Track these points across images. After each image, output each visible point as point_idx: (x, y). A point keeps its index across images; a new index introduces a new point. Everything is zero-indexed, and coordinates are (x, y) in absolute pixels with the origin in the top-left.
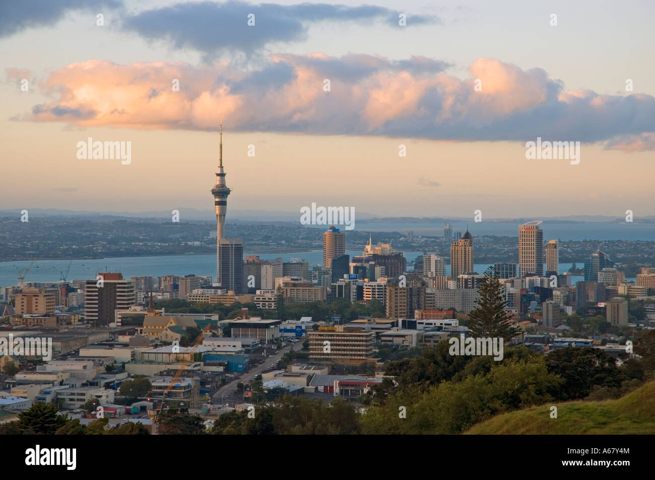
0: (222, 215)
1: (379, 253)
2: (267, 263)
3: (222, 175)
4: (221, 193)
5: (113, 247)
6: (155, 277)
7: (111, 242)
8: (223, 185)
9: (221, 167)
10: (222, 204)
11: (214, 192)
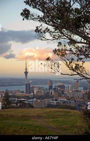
0: (26, 77)
1: (60, 85)
2: (35, 87)
3: (26, 69)
4: (26, 73)
5: (9, 84)
6: (13, 91)
7: (9, 83)
8: (26, 71)
9: (26, 67)
10: (26, 75)
11: (25, 73)
